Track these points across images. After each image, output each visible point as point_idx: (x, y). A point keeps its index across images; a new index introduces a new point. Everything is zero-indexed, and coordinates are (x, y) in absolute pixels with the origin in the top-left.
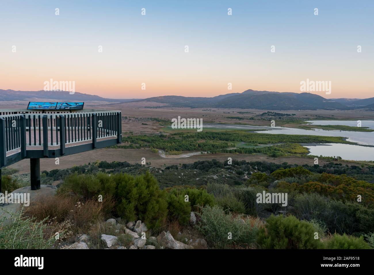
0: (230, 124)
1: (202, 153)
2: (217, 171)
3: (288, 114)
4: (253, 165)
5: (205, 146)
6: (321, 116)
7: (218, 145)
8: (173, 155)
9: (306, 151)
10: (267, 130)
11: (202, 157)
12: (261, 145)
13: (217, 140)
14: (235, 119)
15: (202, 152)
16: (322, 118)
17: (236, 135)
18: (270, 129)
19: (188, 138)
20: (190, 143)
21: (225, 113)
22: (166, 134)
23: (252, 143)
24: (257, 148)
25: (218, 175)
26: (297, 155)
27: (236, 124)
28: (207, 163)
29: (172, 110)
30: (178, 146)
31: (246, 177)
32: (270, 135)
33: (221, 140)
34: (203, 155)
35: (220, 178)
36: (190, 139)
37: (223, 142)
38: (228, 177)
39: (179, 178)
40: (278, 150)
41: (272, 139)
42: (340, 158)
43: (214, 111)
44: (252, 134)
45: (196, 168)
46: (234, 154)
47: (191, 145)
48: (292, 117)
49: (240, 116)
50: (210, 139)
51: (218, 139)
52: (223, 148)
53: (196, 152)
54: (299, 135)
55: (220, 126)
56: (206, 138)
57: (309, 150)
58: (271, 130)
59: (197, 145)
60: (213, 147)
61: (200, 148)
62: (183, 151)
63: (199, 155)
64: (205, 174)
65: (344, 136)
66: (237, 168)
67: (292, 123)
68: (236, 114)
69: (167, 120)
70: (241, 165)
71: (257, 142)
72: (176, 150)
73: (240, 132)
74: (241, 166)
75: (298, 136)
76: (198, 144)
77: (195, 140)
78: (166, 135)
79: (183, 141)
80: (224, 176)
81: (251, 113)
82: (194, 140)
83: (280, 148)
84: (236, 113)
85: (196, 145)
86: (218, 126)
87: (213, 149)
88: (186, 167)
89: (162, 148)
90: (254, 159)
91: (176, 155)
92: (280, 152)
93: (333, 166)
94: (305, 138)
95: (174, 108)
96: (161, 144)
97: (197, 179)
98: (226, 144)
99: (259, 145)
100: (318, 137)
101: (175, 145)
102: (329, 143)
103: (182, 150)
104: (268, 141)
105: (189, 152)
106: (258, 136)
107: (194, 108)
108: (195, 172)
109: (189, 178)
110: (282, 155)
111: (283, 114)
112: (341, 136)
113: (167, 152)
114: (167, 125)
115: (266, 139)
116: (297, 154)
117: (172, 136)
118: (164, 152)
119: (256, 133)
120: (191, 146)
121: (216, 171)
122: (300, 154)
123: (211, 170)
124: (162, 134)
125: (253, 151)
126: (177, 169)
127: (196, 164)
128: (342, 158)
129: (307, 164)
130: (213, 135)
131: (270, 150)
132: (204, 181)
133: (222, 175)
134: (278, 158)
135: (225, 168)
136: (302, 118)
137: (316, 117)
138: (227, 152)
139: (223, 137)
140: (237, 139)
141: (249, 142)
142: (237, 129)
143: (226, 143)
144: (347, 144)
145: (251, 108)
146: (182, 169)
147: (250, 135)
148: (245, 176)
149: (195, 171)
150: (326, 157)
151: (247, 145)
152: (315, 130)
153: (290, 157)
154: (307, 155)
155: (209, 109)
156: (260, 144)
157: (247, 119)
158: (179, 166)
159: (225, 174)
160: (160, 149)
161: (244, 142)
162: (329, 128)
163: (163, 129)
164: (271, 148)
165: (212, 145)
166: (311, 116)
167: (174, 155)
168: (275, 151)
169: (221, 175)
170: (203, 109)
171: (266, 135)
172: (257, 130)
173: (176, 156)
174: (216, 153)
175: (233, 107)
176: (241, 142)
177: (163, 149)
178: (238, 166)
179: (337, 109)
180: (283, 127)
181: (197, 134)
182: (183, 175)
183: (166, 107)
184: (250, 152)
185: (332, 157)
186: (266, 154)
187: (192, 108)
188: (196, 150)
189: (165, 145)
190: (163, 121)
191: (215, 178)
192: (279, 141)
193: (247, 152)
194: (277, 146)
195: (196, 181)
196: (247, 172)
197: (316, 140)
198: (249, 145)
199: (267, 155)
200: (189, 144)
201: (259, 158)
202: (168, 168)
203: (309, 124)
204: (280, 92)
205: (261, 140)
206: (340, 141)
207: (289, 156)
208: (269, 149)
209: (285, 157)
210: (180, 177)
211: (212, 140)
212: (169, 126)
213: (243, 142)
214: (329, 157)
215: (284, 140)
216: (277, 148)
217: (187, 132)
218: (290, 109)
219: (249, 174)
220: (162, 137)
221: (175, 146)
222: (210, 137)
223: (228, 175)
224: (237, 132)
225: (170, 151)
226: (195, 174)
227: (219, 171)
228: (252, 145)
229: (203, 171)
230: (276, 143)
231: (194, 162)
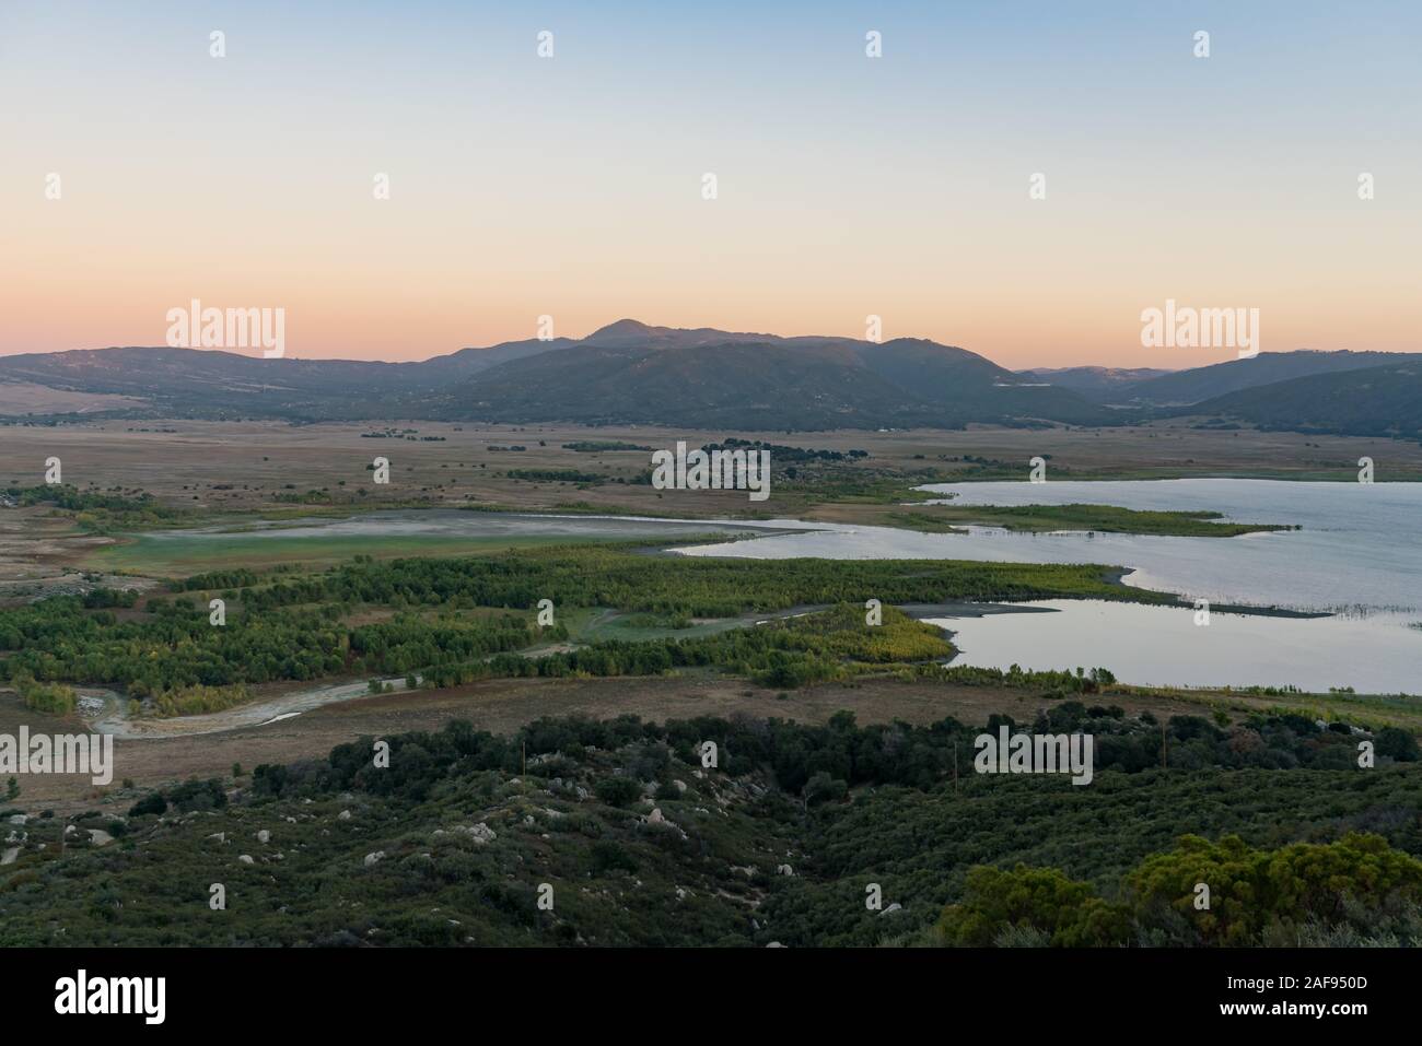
0: (529, 512)
1: (376, 688)
2: (487, 791)
3: (830, 450)
4: (685, 742)
5: (391, 644)
6: (990, 459)
7: (472, 632)
8: (182, 713)
9: (937, 645)
10: (733, 540)
11: (376, 709)
12: (707, 622)
13: (460, 605)
14: (556, 484)
15: (377, 679)
16: (993, 469)
17: (566, 571)
18: (744, 532)
19: (282, 602)
20: (296, 632)
21: (497, 449)
22: (130, 586)
23: (657, 613)
24: (689, 643)
25: (492, 815)
26: (892, 670)
27: (563, 508)
28: (415, 748)
29: (162, 437)
30: (218, 653)
31: (657, 815)
32: (750, 567)
33: (486, 604)
34: (380, 697)
35: (510, 836)
36: (295, 609)
37: (499, 613)
38: (557, 827)
39: (247, 868)
40: (798, 647)
41: (763, 584)
42: (1108, 677)
43: (436, 439)
44: (655, 565)
45: (346, 787)
46: (562, 683)
47: (302, 642)
48: (848, 465)
49: (583, 463)
50: (423, 601)
51: (469, 599)
52: (502, 649)
53: (336, 685)
54: (893, 561)
55: (474, 522)
56: (395, 597)
57: (954, 640)
58: (753, 537)
59: (345, 642)
60: (443, 647)
61: (364, 656)
62: (253, 687)
63: (359, 701)
64: (416, 820)
65: (1112, 563)
66: (598, 765)
67: (853, 498)
68: (559, 455)
69: (131, 499)
70: (615, 746)
71: (686, 606)
72: (206, 682)
73: (589, 556)
74: (618, 750)
75: (889, 567)
76: (352, 636)
77: (327, 613)
78: (132, 591)
79: (248, 620)
80: (531, 818)
81: (636, 448)
82: (322, 610)
83: (806, 637)
84: (558, 448)
85: (337, 643)
86: (461, 527)
87: (442, 661)
88: (280, 785)
89: (107, 674)
90: (678, 705)
91: (206, 710)
92: (810, 655)
93: (1084, 721)
94: (925, 574)
95: (174, 422)
96: (96, 654)
97: (371, 858)
98: (514, 626)
99: (695, 621)
100: (987, 569)
101: (198, 651)
102: (1044, 598)
103: (249, 681)
104: (744, 598)
105: (294, 689)
106: (688, 571)
107: (311, 421)
108: (346, 814)
109: (310, 860)
110: (820, 674)
111: (806, 450)
112: (1097, 562)
113: (140, 698)
114: (135, 529)
115: (728, 586)
116: (896, 665)
117: (172, 599)
118: (118, 702)
119: (676, 554)
120: (304, 652)
121: (478, 797)
122: (908, 660)
123: (440, 787)
124: (101, 586)
125: (667, 656)
126: (220, 801)
127: (345, 762)
128: (1116, 678)
129: (950, 718)
130: (436, 578)
131: (757, 647)
132: (413, 867)
133: (520, 813)
134: (802, 689)
135: (532, 772)
136: (899, 471)
137: (966, 465)
138: (523, 669)
139: (497, 585)
140: (576, 597)
141: (640, 610)
142: (568, 537)
143: (516, 617)
144: (1127, 601)
145: (639, 421)
146: (254, 805)
147: (642, 569)
148: (648, 812)
149: (344, 807)
150: (1039, 674)
151: (634, 626)
152: (967, 532)
153: (864, 681)
154: (947, 666)
155: (401, 427)
156: (698, 614)
157: (621, 481)
158: (233, 780)
159: (535, 808)
160: (94, 680)
161: (615, 606)
162: (1035, 521)
163: (106, 554)
164: (761, 635)
165: (437, 636)
166: (943, 458)
167: (192, 714)
168: (784, 653)
169: (513, 817)
170: (364, 427)
171: (730, 568)
172: (675, 538)
173: (206, 717)
174: (458, 682)
175: (540, 419)
176: (598, 610)
177: (114, 680)
178: (603, 753)
179: (1059, 420)
180: (813, 520)
181: (337, 575)
182: (266, 839)
183: (118, 414)
184: (651, 663)
185: (1068, 673)
186: (736, 670)
187: (299, 424)
188: (338, 672)
189: (124, 658)
190: (104, 503)
191: (479, 840)
192: (800, 598)
193: (636, 662)
194: (789, 624)
195: (361, 872)
196: (653, 786)
197: (980, 584)
198: (642, 625)
199: (745, 674)
200: (290, 636)
201: (703, 697)
202: (155, 805)
203: (935, 502)
204: (785, 335)
205: (702, 596)
206: (1096, 586)
207: (857, 677)
208: (753, 646)
209: (835, 684)
210: (247, 859)
211: (435, 604)
212: (147, 535)
213: (608, 610)
214: (1052, 675)
215: (824, 592)
216: (793, 636)
217: (276, 563)
218: (835, 424)
219: (667, 795)
220: (106, 606)
221: (200, 658)
222: (418, 591)
223: (552, 813)
224: (574, 556)
225: (167, 688)
226: (343, 827)
227: (497, 791)
228: (661, 621)
229: (391, 798)
230: (782, 607)
231: (331, 747)
